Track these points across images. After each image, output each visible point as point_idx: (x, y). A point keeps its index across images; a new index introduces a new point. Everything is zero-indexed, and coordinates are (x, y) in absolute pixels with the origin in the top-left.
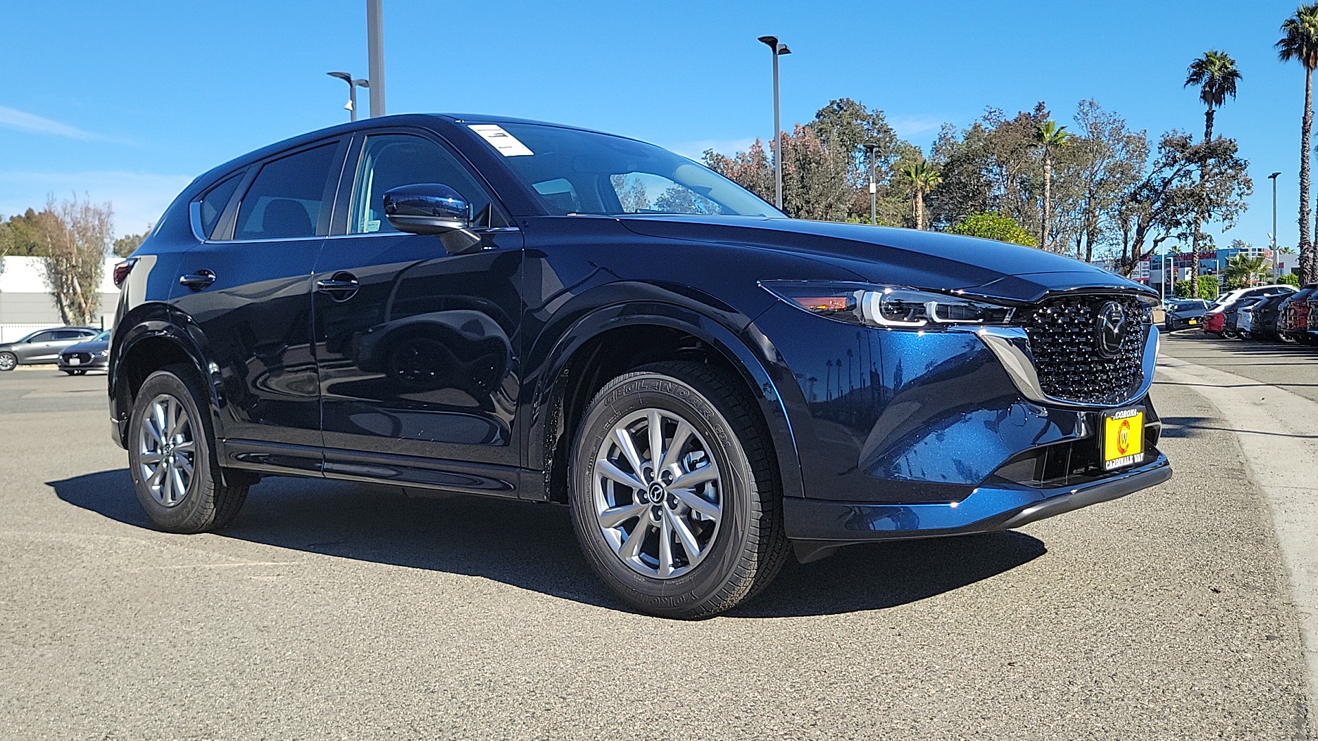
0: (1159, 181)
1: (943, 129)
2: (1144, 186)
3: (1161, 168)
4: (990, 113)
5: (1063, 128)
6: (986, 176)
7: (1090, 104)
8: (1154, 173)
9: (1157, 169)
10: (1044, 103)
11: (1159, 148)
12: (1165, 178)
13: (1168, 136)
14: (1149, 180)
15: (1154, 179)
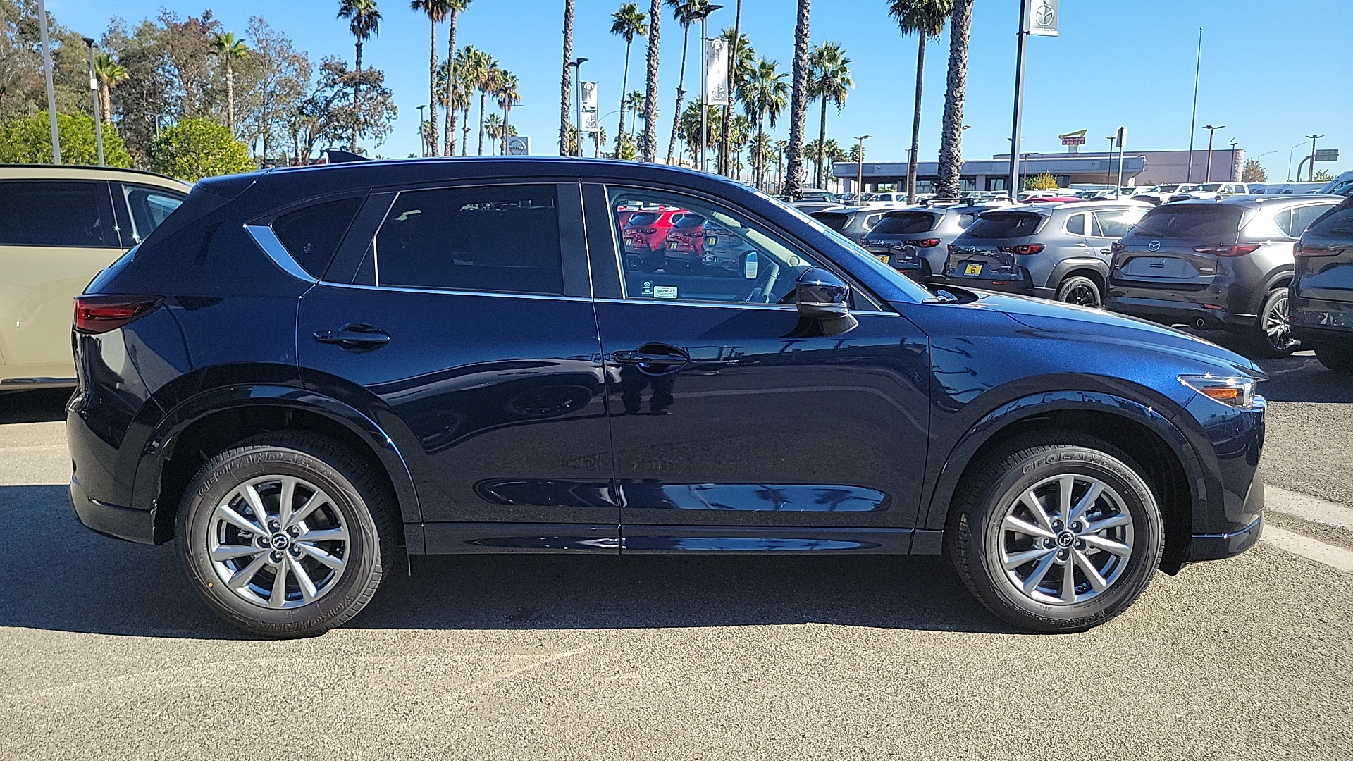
0: (322, 99)
1: (113, 22)
2: (310, 101)
3: (323, 88)
4: (165, 14)
5: (242, 40)
6: (162, 76)
7: (260, 20)
8: (317, 91)
9: (319, 88)
10: (211, 11)
11: (321, 70)
12: (327, 97)
13: (327, 60)
14: (313, 97)
15: (317, 97)
